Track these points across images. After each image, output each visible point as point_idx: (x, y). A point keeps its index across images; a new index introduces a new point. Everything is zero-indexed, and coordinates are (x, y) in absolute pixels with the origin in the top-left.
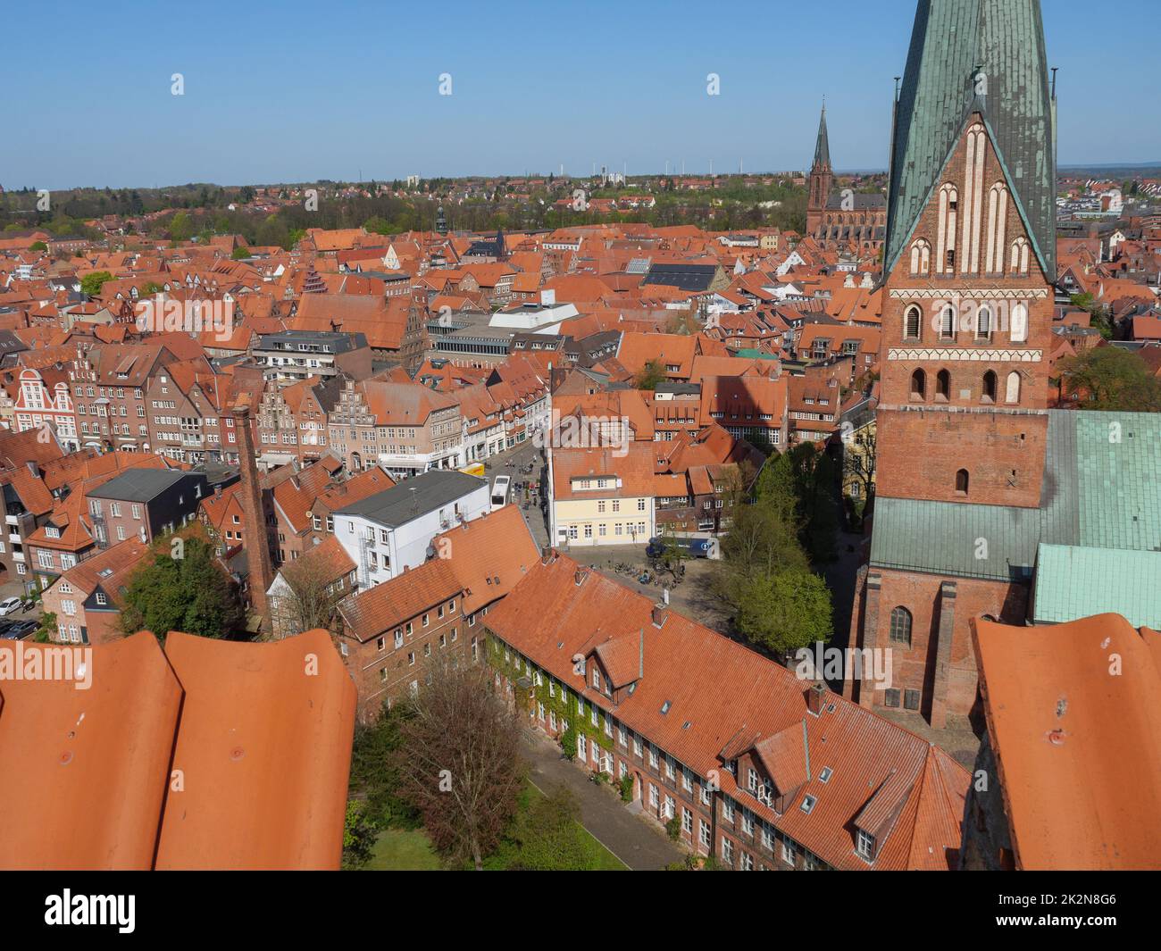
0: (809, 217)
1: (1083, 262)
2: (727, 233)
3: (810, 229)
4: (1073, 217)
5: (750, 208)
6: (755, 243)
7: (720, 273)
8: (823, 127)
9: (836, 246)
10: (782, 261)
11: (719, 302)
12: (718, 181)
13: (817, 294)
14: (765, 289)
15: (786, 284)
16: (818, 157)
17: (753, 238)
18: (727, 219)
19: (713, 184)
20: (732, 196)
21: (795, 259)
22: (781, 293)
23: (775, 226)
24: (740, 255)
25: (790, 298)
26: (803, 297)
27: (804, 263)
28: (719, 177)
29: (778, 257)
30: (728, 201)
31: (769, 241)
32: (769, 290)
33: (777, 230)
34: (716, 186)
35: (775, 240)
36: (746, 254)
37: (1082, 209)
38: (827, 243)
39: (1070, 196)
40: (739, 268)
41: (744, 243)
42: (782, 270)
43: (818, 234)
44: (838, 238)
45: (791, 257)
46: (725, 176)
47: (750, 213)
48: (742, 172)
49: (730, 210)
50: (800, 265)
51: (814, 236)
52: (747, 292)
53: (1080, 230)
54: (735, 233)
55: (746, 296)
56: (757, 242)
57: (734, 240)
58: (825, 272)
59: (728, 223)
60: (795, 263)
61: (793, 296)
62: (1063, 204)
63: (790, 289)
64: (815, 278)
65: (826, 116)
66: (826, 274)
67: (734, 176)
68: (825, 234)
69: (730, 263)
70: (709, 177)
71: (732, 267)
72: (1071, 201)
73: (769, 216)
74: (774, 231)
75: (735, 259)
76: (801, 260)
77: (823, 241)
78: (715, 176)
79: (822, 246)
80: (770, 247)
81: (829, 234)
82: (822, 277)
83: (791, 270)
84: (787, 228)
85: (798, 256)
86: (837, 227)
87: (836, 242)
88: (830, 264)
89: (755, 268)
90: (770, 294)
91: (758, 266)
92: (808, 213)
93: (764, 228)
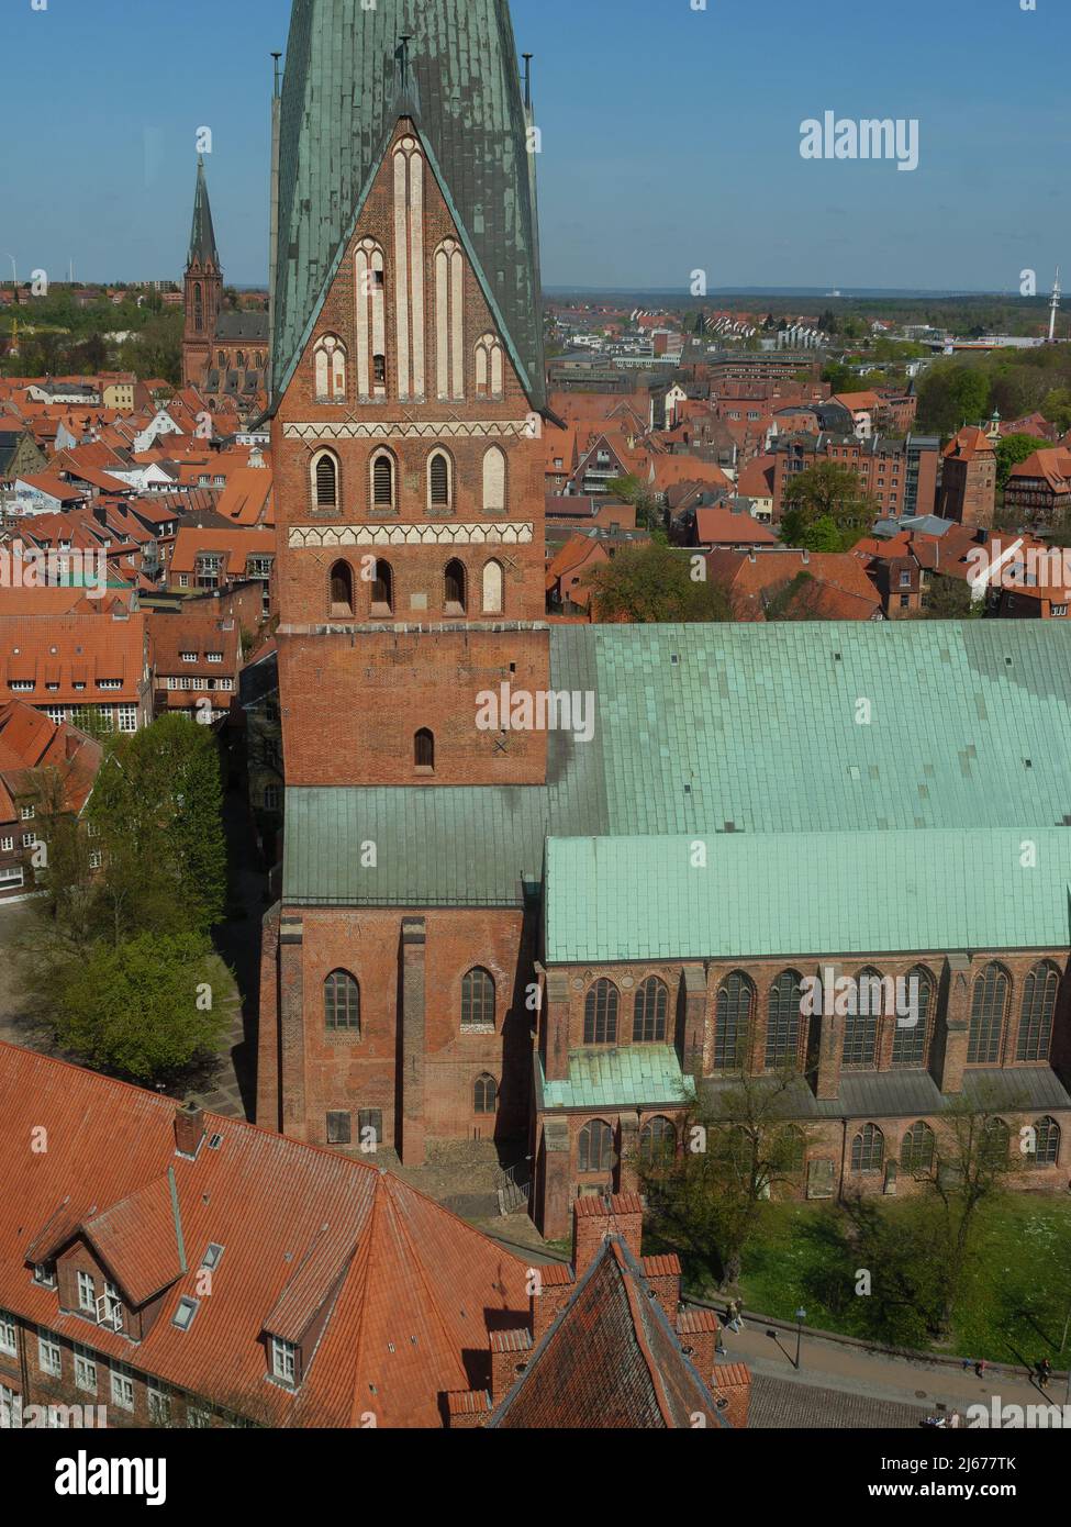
0: (186, 355)
1: (626, 429)
2: (41, 381)
3: (188, 374)
4: (613, 366)
5: (85, 341)
6: (92, 399)
7: (26, 448)
8: (202, 194)
9: (235, 405)
10: (141, 428)
11: (26, 495)
12: (26, 293)
13: (203, 483)
14: (110, 473)
15: (147, 465)
16: (196, 247)
17: (89, 390)
18: (42, 358)
19: (16, 299)
20: (53, 319)
21: (162, 424)
22: (143, 478)
23: (130, 370)
24: (65, 418)
25: (155, 489)
26: (179, 486)
27: (179, 431)
29: (133, 422)
30: (46, 328)
31: (117, 396)
32: (118, 475)
33: (133, 378)
34: (23, 301)
35: (129, 392)
36: (77, 417)
37: (626, 354)
38: (221, 399)
39: (607, 333)
40: (64, 439)
41: (73, 399)
42: (142, 443)
43: (204, 384)
44: (240, 392)
45: (157, 420)
47: (86, 348)
50: (172, 434)
51: (197, 386)
52: (76, 479)
53: (623, 384)
54: (56, 382)
55: (75, 485)
56: (97, 396)
57: (54, 392)
58: (216, 445)
59: (43, 363)
60: (164, 431)
61: (160, 485)
62: (597, 346)
63: (155, 473)
64: (199, 456)
65: (206, 175)
66: (218, 450)
68: (216, 384)
69: (46, 431)
70: (9, 286)
71: (52, 437)
72: (610, 340)
73: (120, 356)
74: (127, 378)
75: (56, 425)
76: (174, 426)
77: (212, 396)
79: (212, 403)
80: (120, 405)
81: (223, 383)
82: (212, 454)
83: (157, 443)
84: (152, 375)
85: (169, 420)
86: (236, 372)
87: (236, 398)
88: (225, 433)
89: (93, 441)
90: (119, 482)
91: (98, 437)
92: (185, 346)
93: (109, 374)
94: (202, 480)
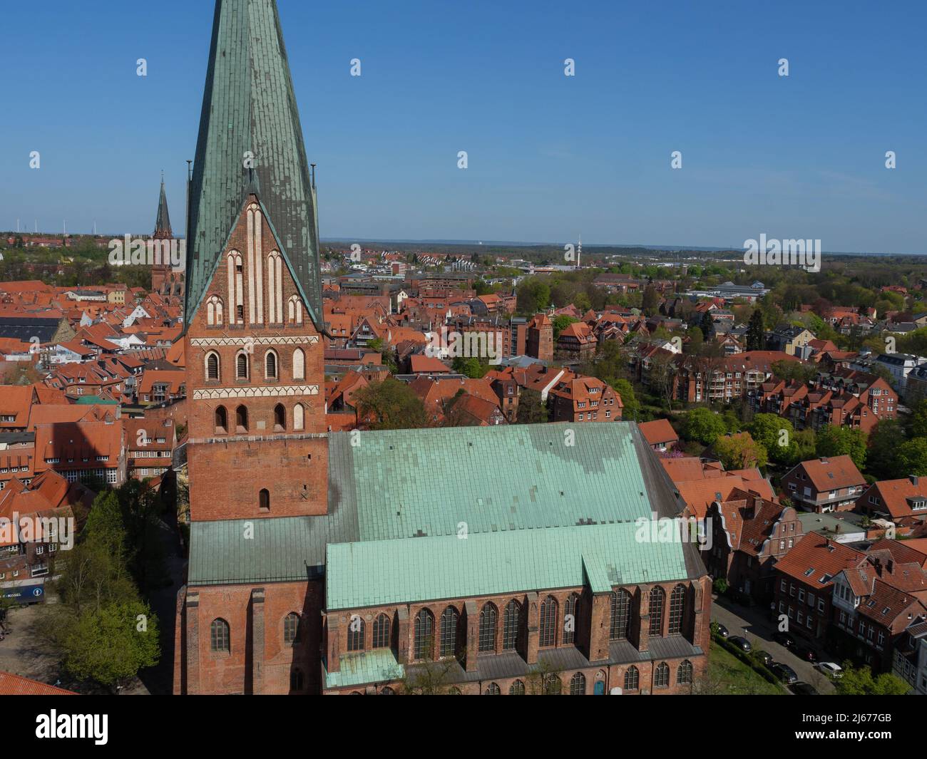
0: (154, 276)
1: (377, 314)
2: (75, 289)
3: (155, 286)
4: (372, 280)
5: (99, 267)
6: (103, 298)
7: (64, 326)
8: (163, 197)
9: (179, 301)
10: (128, 314)
11: (62, 352)
12: (70, 240)
13: (159, 344)
14: (109, 340)
15: (130, 335)
16: (159, 223)
17: (100, 293)
18: (76, 276)
19: (64, 243)
20: (85, 254)
21: (139, 312)
22: (125, 343)
23: (124, 283)
24: (87, 309)
25: (133, 348)
26: (146, 346)
27: (148, 316)
28: (71, 237)
29: (124, 310)
30: (80, 259)
31: (116, 296)
32: (113, 341)
33: (126, 287)
34: (67, 245)
35: (122, 295)
36: (93, 308)
37: (379, 274)
38: (171, 298)
39: (370, 263)
40: (86, 321)
41: (92, 298)
42: (128, 322)
43: (163, 291)
44: (181, 294)
45: (137, 310)
46: (77, 236)
47: (99, 270)
48: (95, 233)
49: (79, 267)
50: (144, 318)
51: (159, 292)
52: (90, 343)
53: (375, 290)
54: (84, 289)
55: (89, 346)
56: (105, 297)
57: (82, 295)
58: (167, 324)
59: (76, 279)
60: (140, 316)
61: (136, 346)
62: (365, 270)
63: (134, 340)
64: (158, 329)
65: (165, 188)
66: (169, 326)
67: (86, 236)
68: (169, 290)
69: (76, 316)
70: (61, 237)
71: (78, 320)
72: (371, 267)
73: (118, 274)
74: (122, 287)
75: (81, 313)
76: (145, 313)
77: (168, 297)
78: (67, 235)
79: (167, 301)
80: (117, 301)
81: (173, 290)
82: (165, 328)
83: (136, 323)
84: (135, 285)
85: (142, 310)
86: (180, 285)
87: (179, 298)
88: (173, 317)
89: (101, 321)
90: (114, 345)
91: (104, 319)
92: (153, 272)
93: (112, 285)
94: (159, 342)
